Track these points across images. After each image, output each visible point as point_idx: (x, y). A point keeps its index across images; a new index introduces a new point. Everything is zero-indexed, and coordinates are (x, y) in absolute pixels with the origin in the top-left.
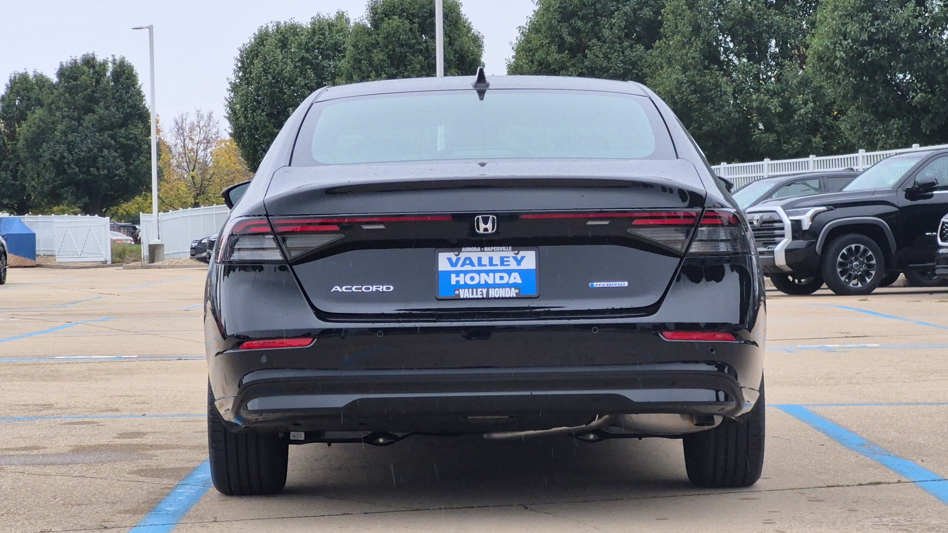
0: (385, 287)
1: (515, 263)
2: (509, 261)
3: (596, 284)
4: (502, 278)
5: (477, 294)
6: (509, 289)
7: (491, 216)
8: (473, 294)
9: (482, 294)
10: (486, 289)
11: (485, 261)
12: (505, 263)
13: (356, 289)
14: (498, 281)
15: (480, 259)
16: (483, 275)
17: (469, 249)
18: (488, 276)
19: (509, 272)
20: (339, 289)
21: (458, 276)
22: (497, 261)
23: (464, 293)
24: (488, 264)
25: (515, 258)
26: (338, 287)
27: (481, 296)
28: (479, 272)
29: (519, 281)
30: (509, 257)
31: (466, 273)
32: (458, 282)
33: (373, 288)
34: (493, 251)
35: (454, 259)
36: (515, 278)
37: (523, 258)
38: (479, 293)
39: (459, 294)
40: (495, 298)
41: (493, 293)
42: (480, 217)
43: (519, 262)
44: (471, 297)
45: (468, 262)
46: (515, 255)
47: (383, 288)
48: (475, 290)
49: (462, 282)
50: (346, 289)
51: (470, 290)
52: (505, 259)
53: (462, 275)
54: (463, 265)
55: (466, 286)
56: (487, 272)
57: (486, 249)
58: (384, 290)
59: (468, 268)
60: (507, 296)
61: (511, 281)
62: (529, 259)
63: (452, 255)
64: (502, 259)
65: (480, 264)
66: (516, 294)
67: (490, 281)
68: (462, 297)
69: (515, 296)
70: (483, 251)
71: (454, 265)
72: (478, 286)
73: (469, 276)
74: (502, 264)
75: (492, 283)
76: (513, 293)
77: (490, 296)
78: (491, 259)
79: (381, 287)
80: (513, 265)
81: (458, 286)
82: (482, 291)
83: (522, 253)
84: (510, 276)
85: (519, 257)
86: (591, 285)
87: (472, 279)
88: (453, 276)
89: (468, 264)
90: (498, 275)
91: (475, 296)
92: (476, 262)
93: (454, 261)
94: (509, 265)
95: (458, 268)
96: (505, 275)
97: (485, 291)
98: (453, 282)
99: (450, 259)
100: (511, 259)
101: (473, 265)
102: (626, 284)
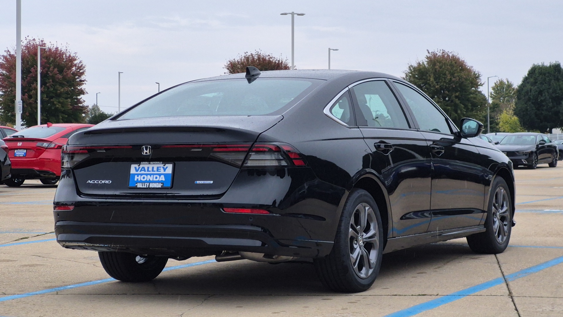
0: (108, 181)
1: (163, 170)
2: (160, 169)
3: (198, 182)
4: (156, 178)
5: (144, 186)
6: (158, 184)
7: (149, 146)
8: (143, 186)
9: (147, 186)
10: (149, 183)
11: (150, 169)
12: (159, 170)
13: (97, 182)
14: (155, 179)
15: (148, 168)
16: (149, 176)
17: (144, 163)
18: (151, 176)
19: (160, 175)
20: (90, 182)
21: (138, 176)
22: (155, 169)
23: (139, 185)
24: (151, 170)
25: (163, 168)
26: (89, 181)
27: (146, 187)
28: (147, 175)
29: (164, 179)
30: (161, 167)
31: (141, 175)
32: (138, 179)
33: (103, 182)
34: (154, 164)
35: (138, 167)
36: (162, 178)
37: (167, 167)
38: (146, 185)
39: (137, 186)
40: (152, 188)
41: (152, 185)
42: (144, 147)
43: (165, 170)
44: (142, 187)
45: (143, 169)
46: (163, 166)
47: (107, 182)
48: (144, 184)
49: (139, 180)
50: (93, 182)
51: (142, 184)
52: (159, 168)
53: (140, 176)
54: (140, 171)
55: (141, 182)
56: (150, 175)
57: (151, 163)
58: (108, 183)
59: (143, 172)
60: (157, 187)
61: (160, 180)
62: (169, 168)
63: (137, 166)
64: (158, 168)
65: (148, 171)
66: (161, 186)
67: (151, 180)
68: (138, 187)
69: (160, 187)
70: (150, 164)
71: (137, 171)
72: (146, 182)
73: (143, 176)
74: (157, 171)
75: (152, 180)
76: (159, 186)
77: (150, 187)
78: (153, 168)
79: (107, 181)
80: (162, 171)
81: (138, 182)
82: (147, 184)
83: (167, 165)
84: (160, 176)
85: (165, 167)
86: (196, 182)
87: (144, 178)
88: (136, 176)
89: (143, 171)
90: (155, 176)
91: (144, 187)
92: (146, 169)
93: (137, 169)
94: (160, 171)
95: (139, 172)
96: (158, 176)
97: (148, 184)
98: (136, 180)
99: (136, 168)
100: (162, 168)
101: (145, 171)
102: (212, 182)
